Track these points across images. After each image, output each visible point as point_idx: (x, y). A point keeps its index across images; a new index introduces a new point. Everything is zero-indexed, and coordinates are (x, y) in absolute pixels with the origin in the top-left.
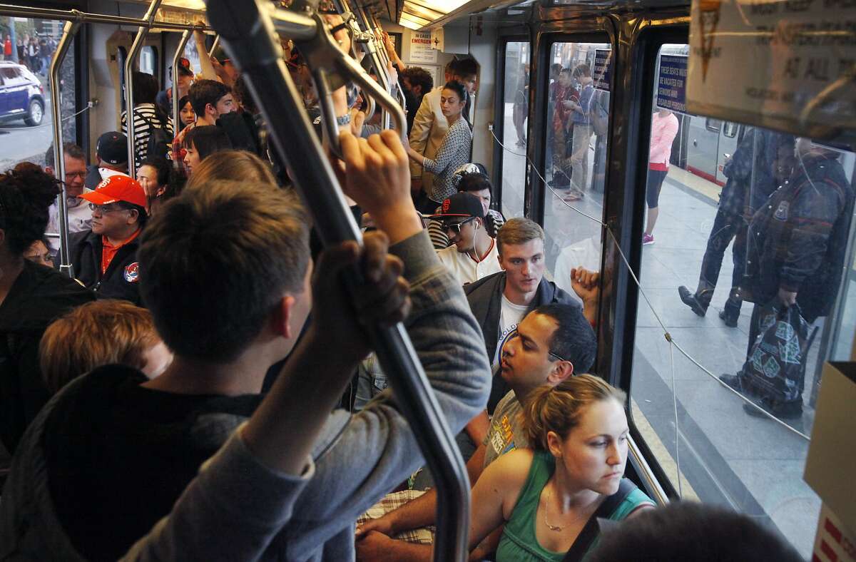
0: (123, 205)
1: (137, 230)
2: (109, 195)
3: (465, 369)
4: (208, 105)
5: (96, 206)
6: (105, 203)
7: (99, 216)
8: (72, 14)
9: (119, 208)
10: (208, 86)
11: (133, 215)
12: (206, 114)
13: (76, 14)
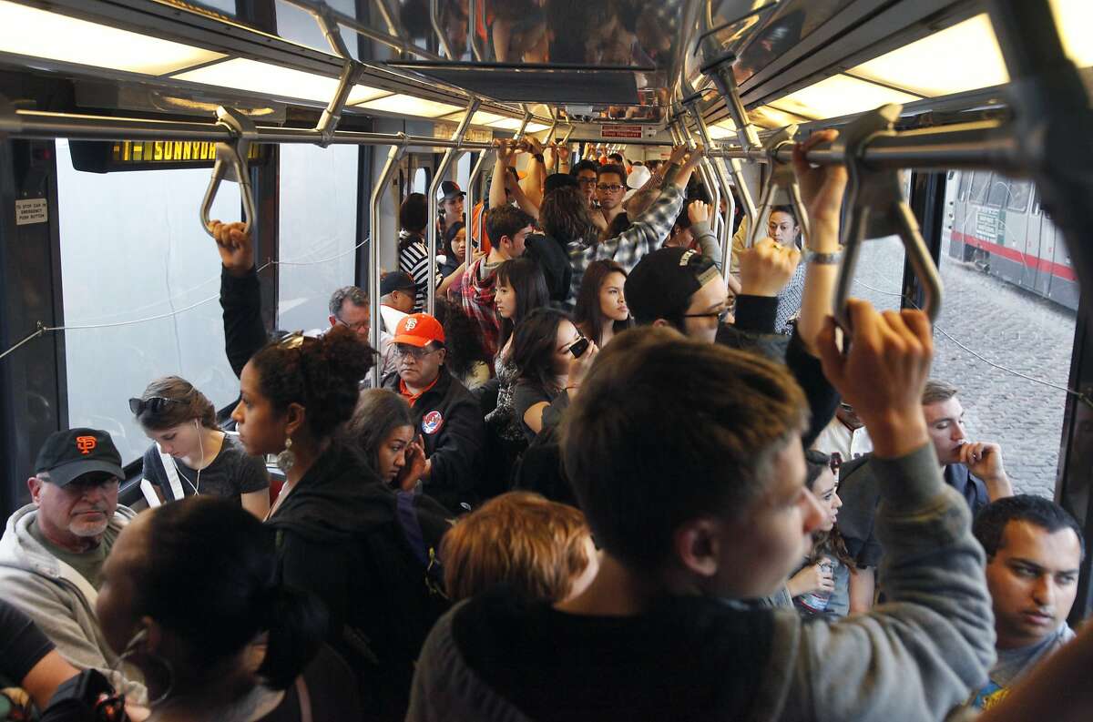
1: (438, 375)
4: (503, 237)
8: (398, 138)
10: (508, 215)
12: (501, 247)
13: (402, 138)
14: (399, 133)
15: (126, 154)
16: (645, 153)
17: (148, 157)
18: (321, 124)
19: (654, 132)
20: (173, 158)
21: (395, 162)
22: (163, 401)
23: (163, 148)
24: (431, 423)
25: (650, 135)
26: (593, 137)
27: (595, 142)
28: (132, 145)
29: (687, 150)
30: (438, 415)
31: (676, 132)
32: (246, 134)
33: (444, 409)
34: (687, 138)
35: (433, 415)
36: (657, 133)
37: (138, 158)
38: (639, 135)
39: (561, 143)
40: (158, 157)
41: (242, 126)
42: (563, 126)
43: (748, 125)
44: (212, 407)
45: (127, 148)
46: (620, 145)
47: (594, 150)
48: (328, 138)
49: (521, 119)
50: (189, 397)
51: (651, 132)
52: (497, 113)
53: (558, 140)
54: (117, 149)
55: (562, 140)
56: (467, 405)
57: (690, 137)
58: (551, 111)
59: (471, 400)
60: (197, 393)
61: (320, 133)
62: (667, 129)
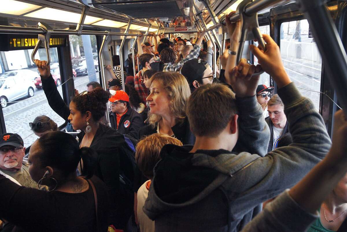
0: (121, 101)
1: (127, 110)
2: (116, 98)
3: (319, 143)
4: (146, 63)
5: (112, 103)
6: (115, 101)
7: (113, 106)
8: (106, 32)
9: (119, 103)
10: (146, 56)
11: (124, 105)
12: (146, 66)
13: (107, 32)
14: (106, 31)
15: (15, 44)
16: (190, 36)
17: (23, 45)
18: (77, 29)
19: (191, 28)
20: (32, 45)
21: (105, 41)
22: (40, 123)
23: (28, 42)
24: (126, 124)
25: (190, 30)
26: (172, 32)
27: (172, 33)
28: (16, 42)
29: (201, 32)
30: (129, 121)
31: (197, 27)
32: (49, 31)
33: (130, 119)
34: (200, 28)
35: (127, 122)
36: (192, 28)
37: (19, 46)
38: (187, 30)
39: (162, 34)
40: (26, 45)
41: (47, 28)
42: (163, 29)
43: (215, 17)
44: (57, 125)
45: (15, 43)
46: (181, 34)
47: (173, 36)
48: (80, 33)
49: (148, 27)
50: (49, 122)
51: (190, 29)
52: (140, 25)
53: (161, 33)
54: (11, 43)
55: (162, 33)
56: (137, 117)
57: (201, 28)
58: (158, 25)
59: (139, 116)
60: (52, 121)
61: (77, 31)
62: (195, 27)
